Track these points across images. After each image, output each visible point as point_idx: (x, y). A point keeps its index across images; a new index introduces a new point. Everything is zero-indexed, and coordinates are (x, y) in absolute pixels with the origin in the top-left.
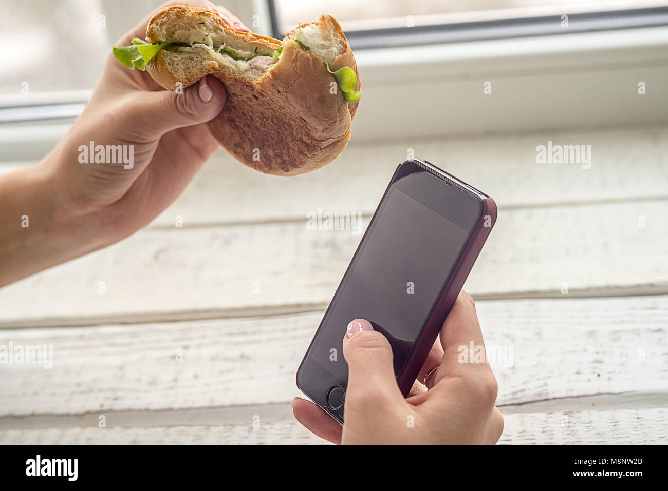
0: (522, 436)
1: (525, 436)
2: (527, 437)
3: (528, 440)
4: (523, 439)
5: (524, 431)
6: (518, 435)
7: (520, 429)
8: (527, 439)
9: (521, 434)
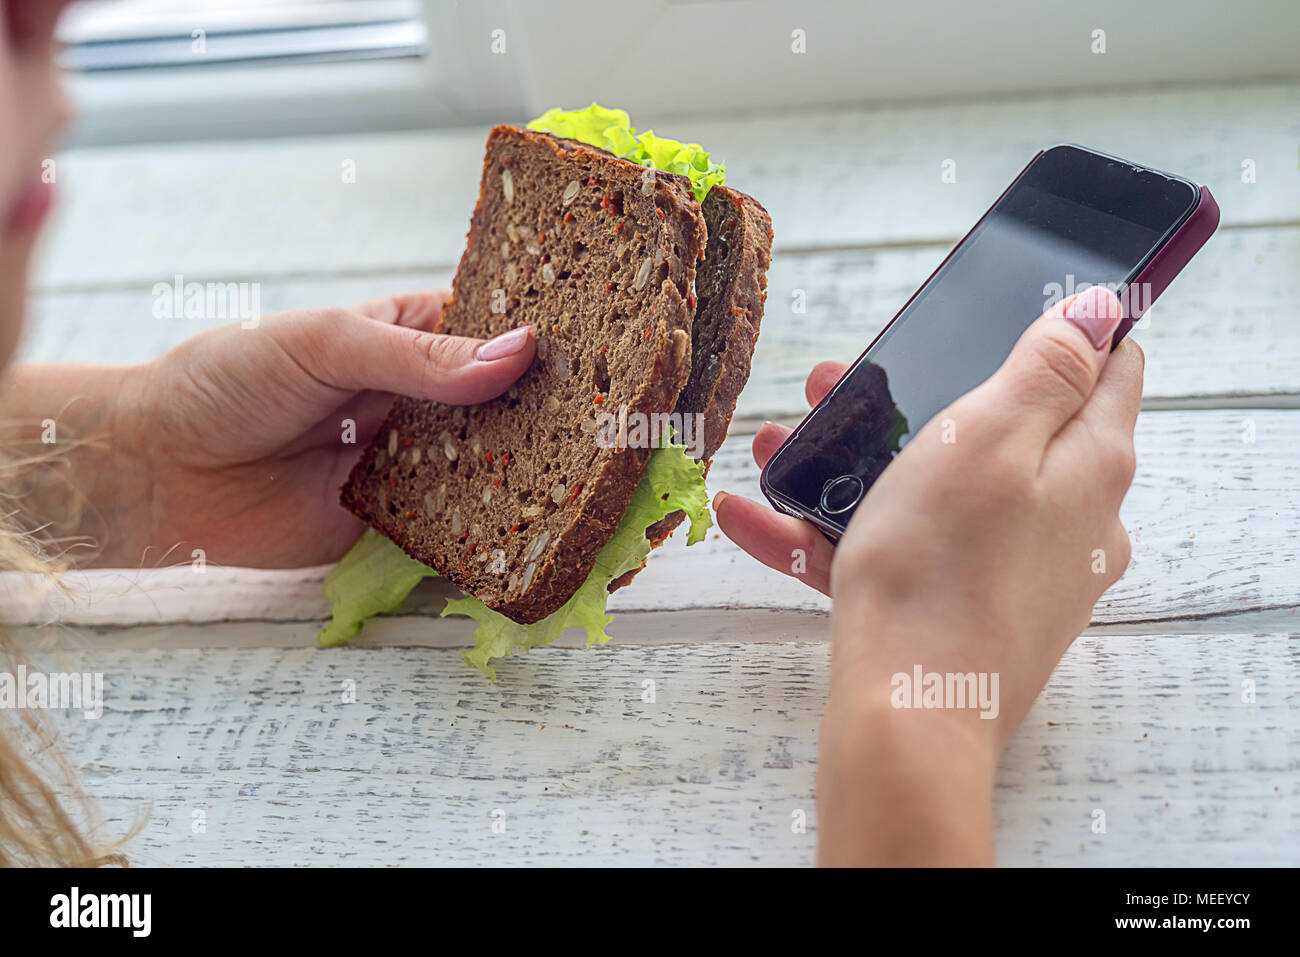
0: (1203, 679)
1: (1208, 678)
2: (1211, 682)
3: (1214, 688)
4: (1203, 686)
5: (1207, 669)
6: (1194, 676)
7: (1198, 664)
8: (1210, 686)
9: (1199, 676)
